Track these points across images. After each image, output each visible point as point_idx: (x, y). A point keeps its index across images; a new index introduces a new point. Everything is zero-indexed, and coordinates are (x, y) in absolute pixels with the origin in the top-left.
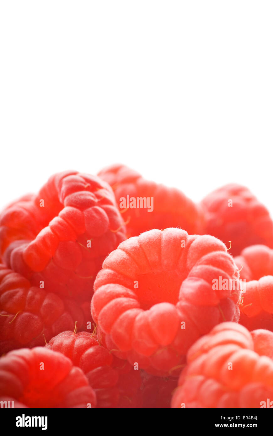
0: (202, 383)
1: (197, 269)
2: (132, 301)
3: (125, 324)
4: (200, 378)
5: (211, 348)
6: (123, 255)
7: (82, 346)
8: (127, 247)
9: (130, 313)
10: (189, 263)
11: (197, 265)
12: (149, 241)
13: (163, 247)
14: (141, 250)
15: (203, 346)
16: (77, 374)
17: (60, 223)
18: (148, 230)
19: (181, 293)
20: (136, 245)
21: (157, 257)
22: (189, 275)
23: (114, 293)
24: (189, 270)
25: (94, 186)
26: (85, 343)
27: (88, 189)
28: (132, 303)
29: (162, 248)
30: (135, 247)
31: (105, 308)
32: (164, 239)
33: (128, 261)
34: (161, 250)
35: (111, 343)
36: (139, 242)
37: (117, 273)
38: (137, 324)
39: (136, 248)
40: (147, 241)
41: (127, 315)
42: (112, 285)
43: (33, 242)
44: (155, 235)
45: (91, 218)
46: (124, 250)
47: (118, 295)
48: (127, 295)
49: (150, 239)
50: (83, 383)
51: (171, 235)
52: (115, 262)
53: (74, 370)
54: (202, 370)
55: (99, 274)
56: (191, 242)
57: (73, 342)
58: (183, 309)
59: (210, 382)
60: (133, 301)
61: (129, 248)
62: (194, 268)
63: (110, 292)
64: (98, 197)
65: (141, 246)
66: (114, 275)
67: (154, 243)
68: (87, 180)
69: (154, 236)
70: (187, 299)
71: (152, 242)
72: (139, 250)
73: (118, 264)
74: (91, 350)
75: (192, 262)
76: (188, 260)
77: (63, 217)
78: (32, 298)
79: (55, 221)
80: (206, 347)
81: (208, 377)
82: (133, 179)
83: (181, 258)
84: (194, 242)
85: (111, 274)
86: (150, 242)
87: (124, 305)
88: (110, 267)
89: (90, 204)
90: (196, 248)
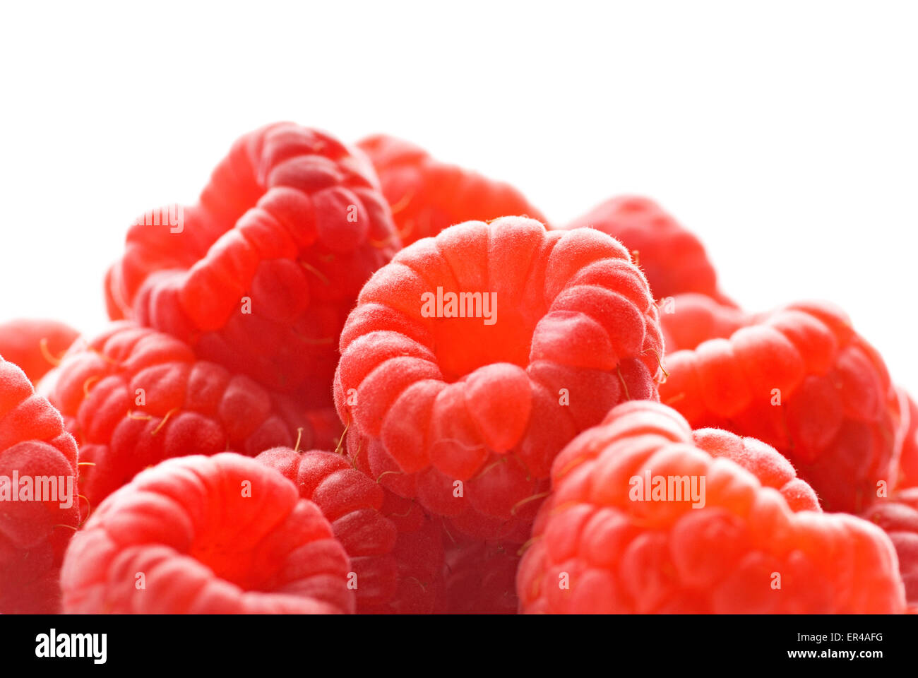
0: (587, 518)
1: (570, 293)
2: (427, 366)
3: (412, 409)
4: (583, 509)
5: (604, 445)
6: (405, 273)
7: (316, 470)
8: (414, 255)
9: (425, 386)
10: (549, 285)
11: (569, 287)
12: (461, 242)
13: (493, 254)
14: (444, 262)
15: (586, 446)
16: (308, 515)
17: (262, 220)
18: (458, 222)
19: (534, 343)
20: (432, 252)
21: (479, 276)
22: (551, 309)
23: (386, 347)
24: (550, 302)
25: (333, 150)
26: (322, 464)
27: (321, 153)
28: (427, 369)
29: (489, 255)
30: (430, 254)
31: (369, 378)
32: (495, 237)
33: (416, 283)
34: (486, 260)
35: (381, 456)
36: (440, 246)
37: (391, 310)
38: (441, 408)
39: (432, 257)
40: (456, 241)
41: (419, 390)
42: (382, 333)
43: (201, 264)
44: (475, 230)
45: (329, 211)
46: (405, 263)
47: (396, 353)
48: (414, 353)
49: (463, 239)
50: (321, 533)
51: (510, 228)
52: (387, 287)
53: (302, 506)
54: (585, 493)
55: (351, 315)
56: (554, 242)
57: (296, 463)
58: (539, 377)
59: (604, 514)
60: (430, 365)
61: (418, 257)
62: (562, 294)
63: (378, 346)
64: (343, 170)
65: (443, 253)
66: (385, 314)
67: (471, 246)
68: (319, 137)
69: (472, 231)
70: (548, 355)
71: (468, 245)
72: (438, 260)
73: (393, 291)
74: (335, 478)
75: (555, 285)
76: (547, 278)
77: (270, 209)
78: (201, 383)
79: (250, 218)
80: (593, 446)
81: (599, 506)
82: (413, 158)
83: (533, 276)
84: (560, 241)
85: (378, 311)
86: (464, 245)
87: (410, 371)
88: (378, 297)
89: (326, 182)
90: (566, 252)
